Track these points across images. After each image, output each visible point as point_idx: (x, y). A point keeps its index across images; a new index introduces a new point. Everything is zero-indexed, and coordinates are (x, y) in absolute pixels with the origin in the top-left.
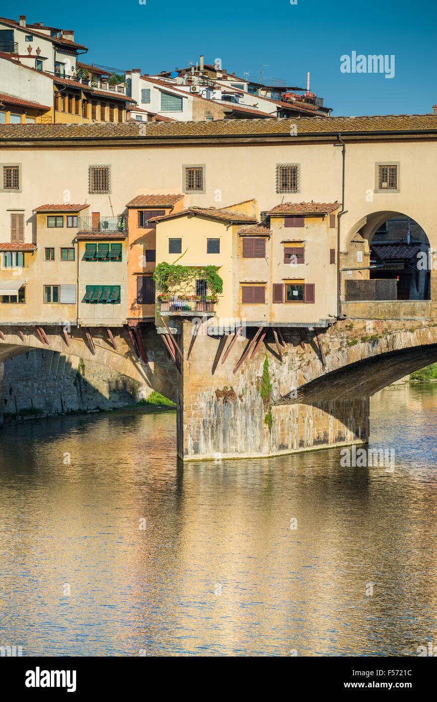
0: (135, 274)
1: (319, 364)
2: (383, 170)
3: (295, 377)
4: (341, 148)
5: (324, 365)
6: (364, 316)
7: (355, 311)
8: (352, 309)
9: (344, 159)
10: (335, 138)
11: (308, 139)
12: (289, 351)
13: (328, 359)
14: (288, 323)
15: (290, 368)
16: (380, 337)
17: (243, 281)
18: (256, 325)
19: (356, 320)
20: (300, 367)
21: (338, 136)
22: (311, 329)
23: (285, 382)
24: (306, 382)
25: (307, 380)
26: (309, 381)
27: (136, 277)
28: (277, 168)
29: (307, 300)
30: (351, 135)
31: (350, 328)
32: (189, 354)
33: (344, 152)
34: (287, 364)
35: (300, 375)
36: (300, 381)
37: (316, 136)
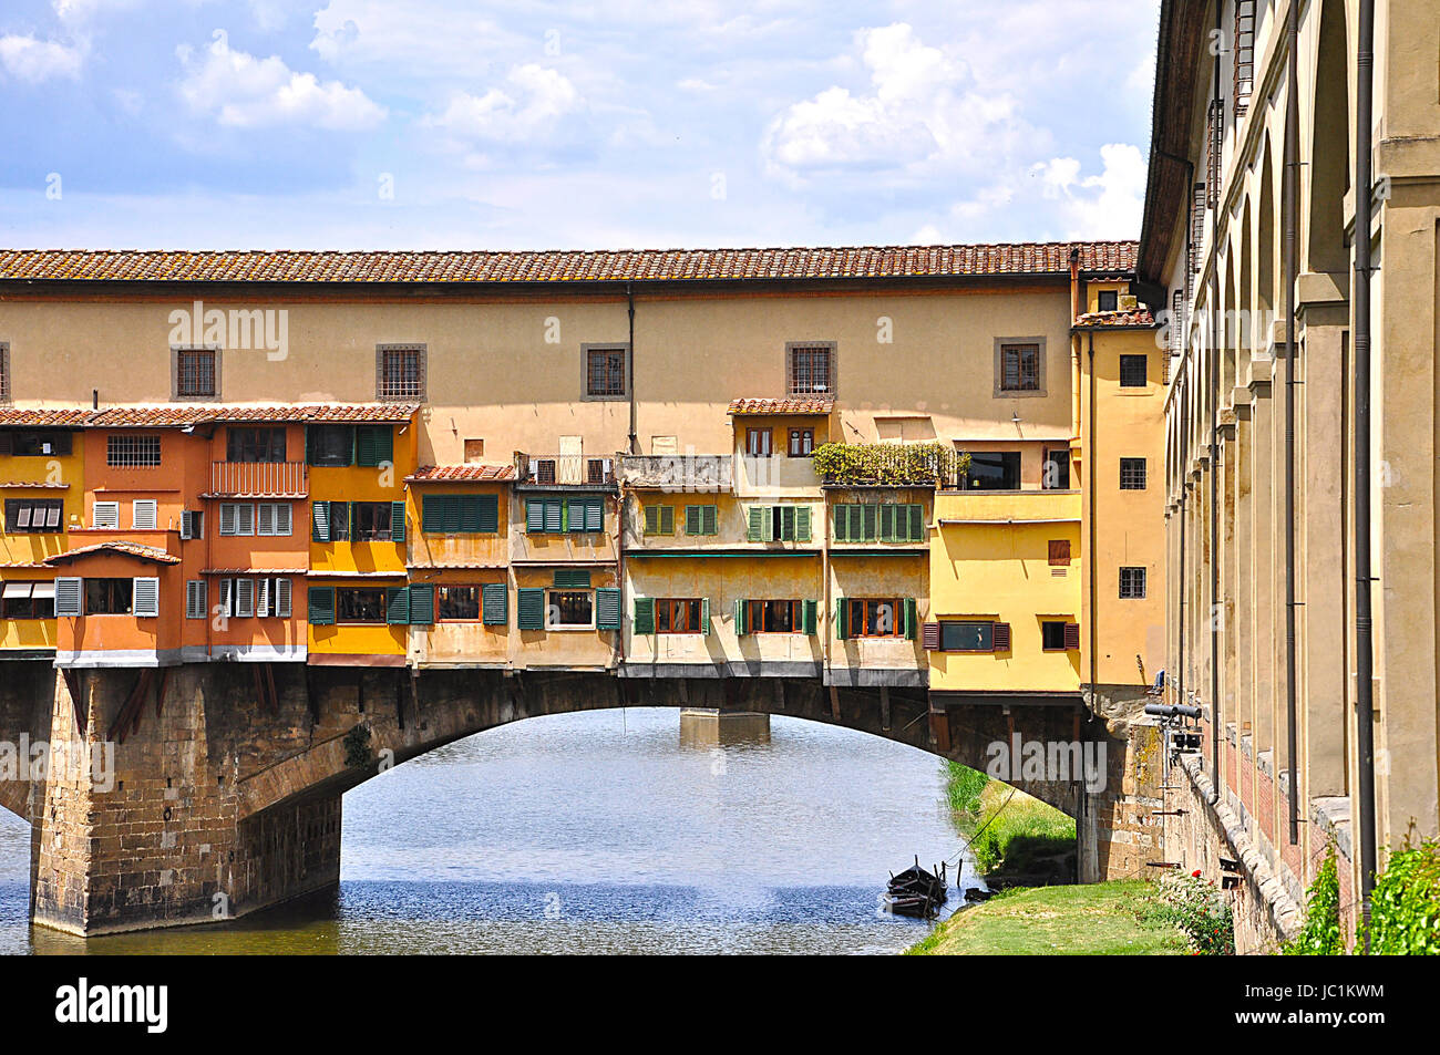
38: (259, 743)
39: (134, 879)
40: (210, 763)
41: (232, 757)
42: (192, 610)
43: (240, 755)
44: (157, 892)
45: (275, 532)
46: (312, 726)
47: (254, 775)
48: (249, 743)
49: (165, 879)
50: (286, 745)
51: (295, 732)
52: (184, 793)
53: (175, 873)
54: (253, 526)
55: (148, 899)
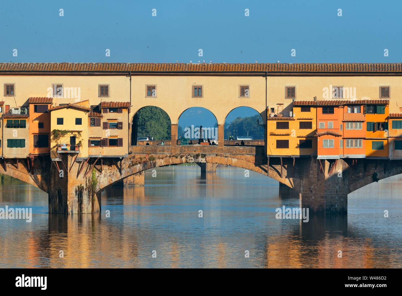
0: (33, 134)
1: (119, 174)
2: (149, 88)
3: (107, 180)
4: (129, 78)
5: (121, 174)
6: (141, 152)
7: (136, 150)
8: (134, 149)
9: (131, 83)
10: (128, 73)
11: (115, 73)
12: (104, 168)
13: (123, 172)
14: (110, 156)
15: (105, 176)
16: (148, 162)
17: (90, 137)
18: (96, 157)
19: (136, 154)
20: (110, 176)
21: (129, 73)
22: (121, 158)
23: (102, 182)
24: (112, 182)
25: (113, 181)
26: (114, 182)
27: (33, 135)
28: (99, 86)
29: (119, 145)
30: (136, 72)
31: (134, 157)
32: (70, 170)
33: (130, 79)
34: (103, 174)
35: (109, 179)
36: (109, 182)
37: (119, 72)
38: (353, 177)
39: (332, 206)
40: (343, 181)
41: (347, 180)
42: (341, 146)
43: (348, 179)
44: (335, 209)
45: (358, 129)
46: (364, 173)
47: (351, 184)
48: (350, 176)
49: (336, 206)
50: (359, 177)
51: (361, 174)
52: (340, 187)
53: (338, 205)
54: (353, 127)
55: (334, 210)
